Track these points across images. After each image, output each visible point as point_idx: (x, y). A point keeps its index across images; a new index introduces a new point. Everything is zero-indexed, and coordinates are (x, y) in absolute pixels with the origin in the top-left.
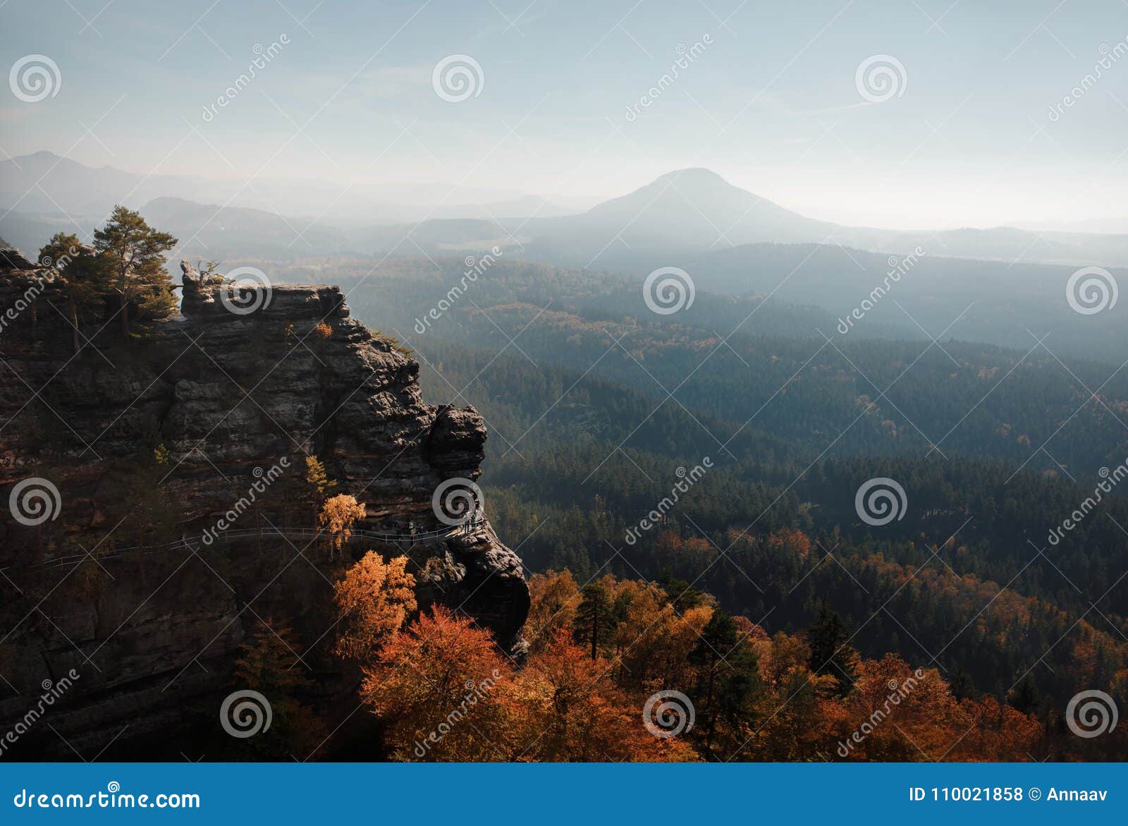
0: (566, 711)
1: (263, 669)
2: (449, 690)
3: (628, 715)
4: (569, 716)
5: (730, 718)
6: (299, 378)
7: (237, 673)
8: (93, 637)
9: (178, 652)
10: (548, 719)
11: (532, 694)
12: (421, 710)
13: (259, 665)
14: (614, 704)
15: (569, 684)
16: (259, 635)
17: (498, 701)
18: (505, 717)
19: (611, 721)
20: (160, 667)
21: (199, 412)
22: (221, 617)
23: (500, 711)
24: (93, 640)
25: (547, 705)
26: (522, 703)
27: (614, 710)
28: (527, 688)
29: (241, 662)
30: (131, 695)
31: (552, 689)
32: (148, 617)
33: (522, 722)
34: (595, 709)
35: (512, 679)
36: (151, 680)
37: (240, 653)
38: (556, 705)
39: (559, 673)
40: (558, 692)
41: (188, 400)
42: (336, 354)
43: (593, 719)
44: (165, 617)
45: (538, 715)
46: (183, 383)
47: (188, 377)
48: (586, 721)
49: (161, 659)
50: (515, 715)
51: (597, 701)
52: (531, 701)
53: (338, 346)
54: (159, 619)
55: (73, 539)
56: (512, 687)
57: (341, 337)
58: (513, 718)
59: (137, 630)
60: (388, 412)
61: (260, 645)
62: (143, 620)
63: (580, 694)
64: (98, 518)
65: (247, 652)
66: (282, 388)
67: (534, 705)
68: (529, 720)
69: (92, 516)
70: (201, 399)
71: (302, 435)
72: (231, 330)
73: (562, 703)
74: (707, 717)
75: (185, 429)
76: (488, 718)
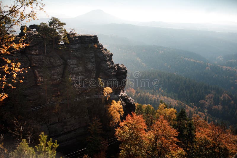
0: (157, 141)
1: (94, 129)
2: (133, 136)
3: (170, 142)
4: (157, 142)
5: (191, 142)
6: (92, 59)
7: (89, 130)
8: (58, 121)
9: (76, 125)
10: (153, 143)
11: (150, 137)
12: (127, 141)
13: (93, 128)
14: (167, 139)
15: (157, 135)
16: (93, 121)
17: (143, 139)
18: (144, 142)
19: (166, 143)
20: (72, 129)
21: (73, 68)
22: (85, 117)
23: (144, 141)
24: (58, 122)
25: (153, 140)
26: (148, 139)
27: (167, 141)
28: (149, 136)
29: (89, 127)
30: (66, 135)
31: (154, 136)
32: (69, 117)
33: (148, 144)
34: (163, 140)
35: (146, 134)
36: (70, 132)
37: (89, 125)
38: (155, 140)
39: (156, 132)
40: (155, 137)
41: (71, 64)
42: (98, 52)
43: (162, 143)
44: (73, 117)
45: (151, 142)
46: (68, 60)
47: (70, 59)
48: (161, 143)
49: (72, 127)
50: (146, 142)
51: (163, 139)
52: (150, 139)
53: (98, 50)
54: (72, 117)
55: (53, 98)
56: (146, 135)
57: (99, 48)
58: (146, 143)
59: (67, 120)
60: (110, 66)
61: (93, 123)
62: (68, 118)
63: (160, 137)
64: (59, 93)
65: (91, 125)
66: (89, 61)
67: (150, 140)
68: (149, 143)
69: (57, 93)
70: (73, 64)
71: (94, 73)
72: (77, 46)
73: (156, 139)
74: (186, 142)
75: (71, 72)
76: (141, 143)
